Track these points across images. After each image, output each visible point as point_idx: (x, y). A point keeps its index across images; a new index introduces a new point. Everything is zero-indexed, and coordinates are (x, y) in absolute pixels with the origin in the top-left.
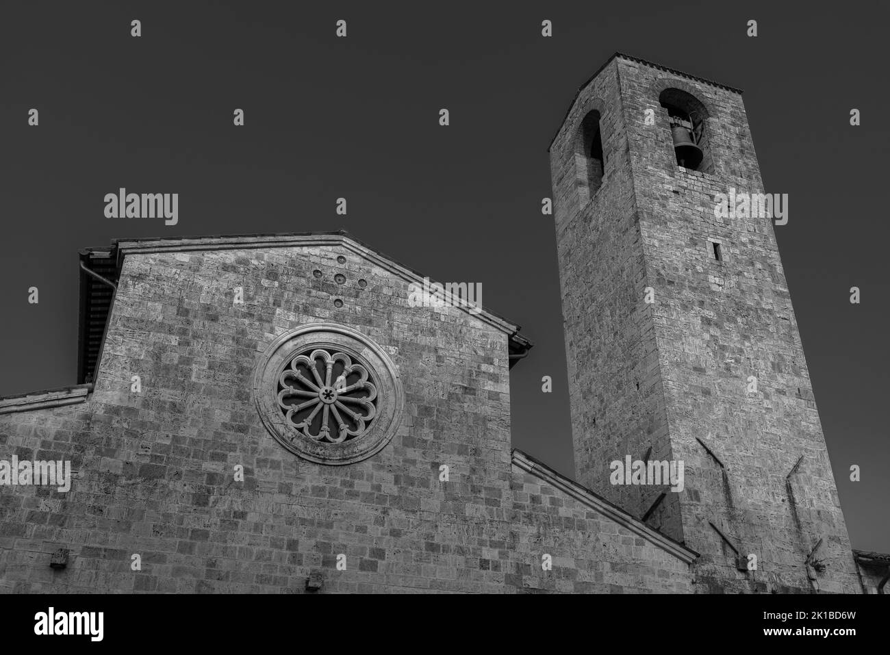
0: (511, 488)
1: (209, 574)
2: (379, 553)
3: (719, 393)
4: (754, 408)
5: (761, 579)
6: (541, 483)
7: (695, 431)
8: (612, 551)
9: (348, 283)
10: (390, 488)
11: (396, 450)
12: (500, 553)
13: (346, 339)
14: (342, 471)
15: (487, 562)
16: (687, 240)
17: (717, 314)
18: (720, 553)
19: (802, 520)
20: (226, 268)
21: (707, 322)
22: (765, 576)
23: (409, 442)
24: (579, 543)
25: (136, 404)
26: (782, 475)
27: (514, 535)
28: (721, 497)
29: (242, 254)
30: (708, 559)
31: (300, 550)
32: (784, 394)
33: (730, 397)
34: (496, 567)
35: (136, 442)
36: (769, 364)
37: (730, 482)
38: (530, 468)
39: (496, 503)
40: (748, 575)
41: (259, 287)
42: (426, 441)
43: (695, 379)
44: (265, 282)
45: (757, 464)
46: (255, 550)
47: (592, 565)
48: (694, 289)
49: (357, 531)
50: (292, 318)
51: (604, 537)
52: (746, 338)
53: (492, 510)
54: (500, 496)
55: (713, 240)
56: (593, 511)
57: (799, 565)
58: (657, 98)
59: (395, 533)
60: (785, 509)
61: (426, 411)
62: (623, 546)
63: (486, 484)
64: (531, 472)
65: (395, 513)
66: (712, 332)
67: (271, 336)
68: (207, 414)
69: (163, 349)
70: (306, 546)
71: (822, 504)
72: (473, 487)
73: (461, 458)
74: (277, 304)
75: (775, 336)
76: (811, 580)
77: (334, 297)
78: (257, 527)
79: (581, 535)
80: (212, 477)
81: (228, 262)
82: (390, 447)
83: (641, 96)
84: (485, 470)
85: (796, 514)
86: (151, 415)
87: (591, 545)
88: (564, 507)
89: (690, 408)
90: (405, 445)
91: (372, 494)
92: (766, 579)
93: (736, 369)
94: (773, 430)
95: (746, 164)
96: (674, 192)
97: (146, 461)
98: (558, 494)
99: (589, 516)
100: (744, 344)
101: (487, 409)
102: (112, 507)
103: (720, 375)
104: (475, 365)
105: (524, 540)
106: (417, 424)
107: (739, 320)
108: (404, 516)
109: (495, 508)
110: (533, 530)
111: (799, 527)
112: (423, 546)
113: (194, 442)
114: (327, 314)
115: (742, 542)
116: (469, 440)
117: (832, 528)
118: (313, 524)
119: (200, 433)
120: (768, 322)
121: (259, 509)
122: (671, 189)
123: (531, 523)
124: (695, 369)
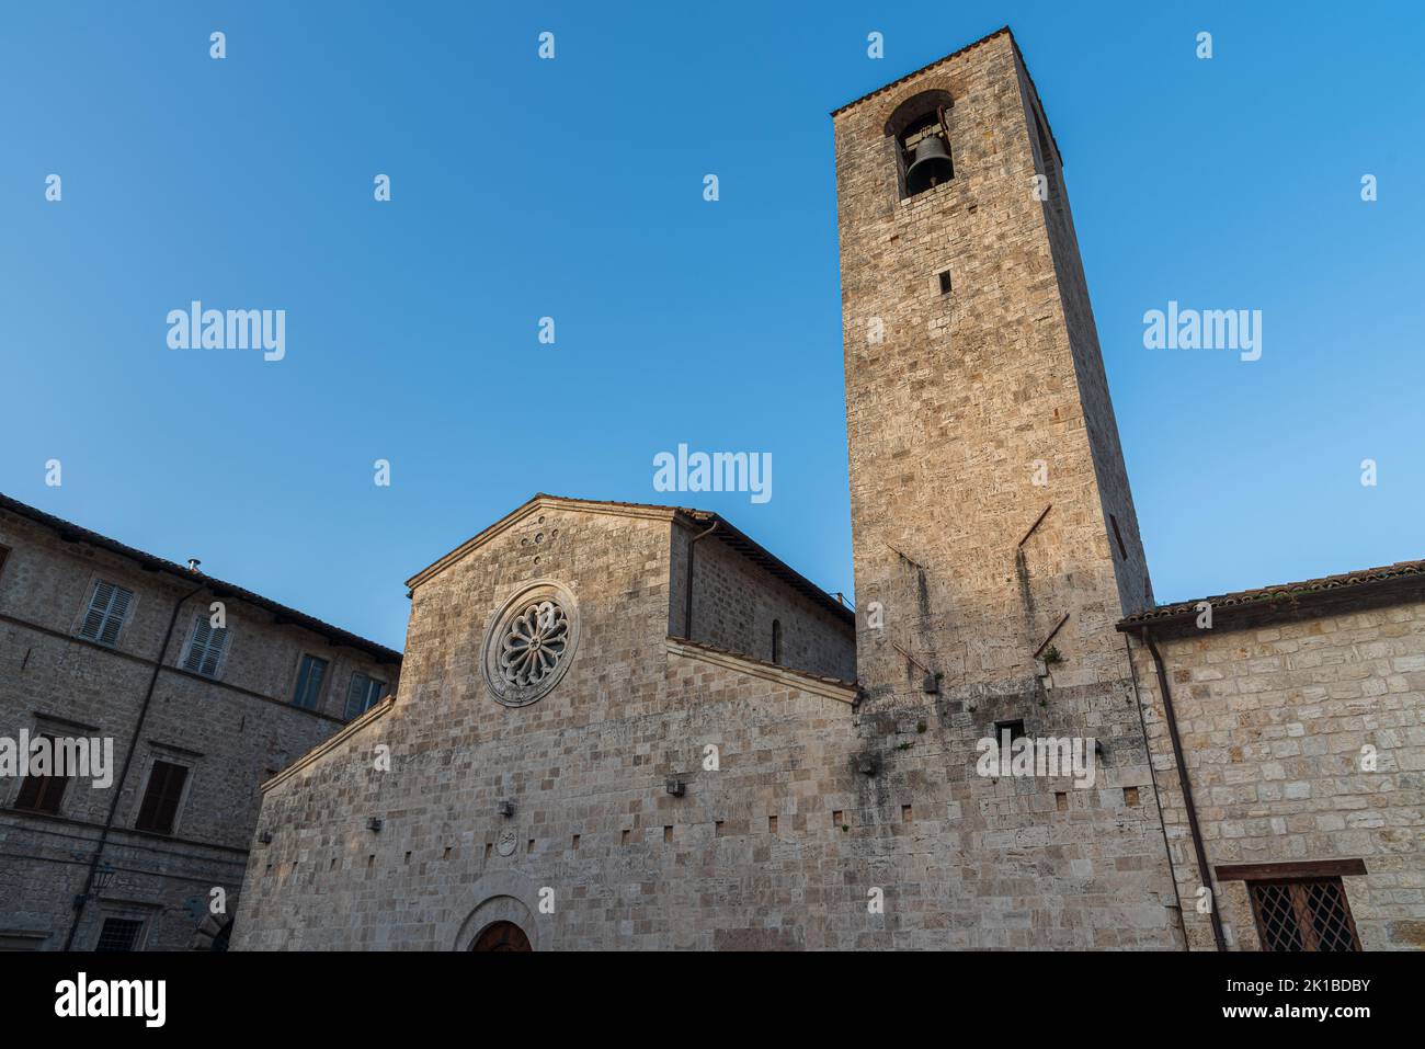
0: (666, 678)
1: (449, 819)
2: (555, 772)
3: (926, 472)
4: (977, 470)
5: (959, 696)
6: (694, 663)
7: (886, 534)
8: (763, 713)
9: (544, 539)
10: (568, 711)
11: (573, 676)
12: (652, 746)
13: (546, 588)
14: (533, 707)
15: (639, 757)
16: (901, 293)
17: (935, 368)
18: (904, 678)
19: (1037, 597)
20: (468, 569)
21: (921, 385)
22: (966, 691)
23: (583, 664)
24: (727, 715)
25: (415, 701)
26: (1012, 545)
27: (665, 725)
28: (914, 605)
29: (477, 552)
30: (887, 690)
31: (503, 783)
32: (1029, 427)
33: (942, 470)
34: (648, 761)
35: (416, 728)
36: (1010, 396)
37: (929, 582)
38: (681, 652)
39: (651, 697)
40: (941, 695)
41: (487, 574)
42: (595, 658)
43: (895, 469)
44: (490, 568)
45: (972, 544)
46: (475, 790)
47: (740, 735)
48: (904, 353)
49: (541, 757)
50: (506, 590)
51: (754, 701)
52: (974, 378)
53: (648, 706)
54: (656, 690)
55: (941, 271)
56: (745, 675)
57: (1023, 662)
58: (881, 131)
59: (568, 751)
60: (1012, 591)
61: (597, 629)
62: (775, 705)
63: (644, 681)
64: (684, 656)
65: (570, 733)
66: (925, 396)
67: (491, 612)
68: (454, 691)
69: (431, 651)
70: (506, 777)
71: (1077, 563)
72: (632, 688)
73: (624, 664)
74: (496, 583)
75: (1024, 352)
76: (1040, 679)
77: (533, 558)
78: (477, 773)
79: (730, 705)
80: (455, 740)
81: (469, 563)
82: (569, 674)
83: (860, 144)
84: (644, 669)
85: (1028, 591)
86: (423, 705)
87: (740, 713)
88: (716, 681)
89: (884, 507)
90: (580, 668)
91: (553, 721)
92: (967, 695)
93: (956, 428)
94: (1006, 487)
95: (1004, 129)
96: (892, 239)
97: (420, 740)
98: (711, 669)
99: (742, 682)
100: (970, 389)
101: (647, 608)
102: (402, 780)
103: (931, 447)
104: (639, 567)
105: (674, 727)
106: (590, 644)
107: (967, 358)
108: (575, 733)
109: (650, 703)
110: (683, 714)
111: (1031, 609)
112: (588, 757)
113: (446, 716)
114: (529, 573)
115: (938, 655)
116: (632, 644)
117: (1090, 592)
118: (511, 759)
119: (449, 707)
120: (1014, 337)
121: (479, 757)
122: (889, 239)
123: (682, 708)
124: (895, 456)
